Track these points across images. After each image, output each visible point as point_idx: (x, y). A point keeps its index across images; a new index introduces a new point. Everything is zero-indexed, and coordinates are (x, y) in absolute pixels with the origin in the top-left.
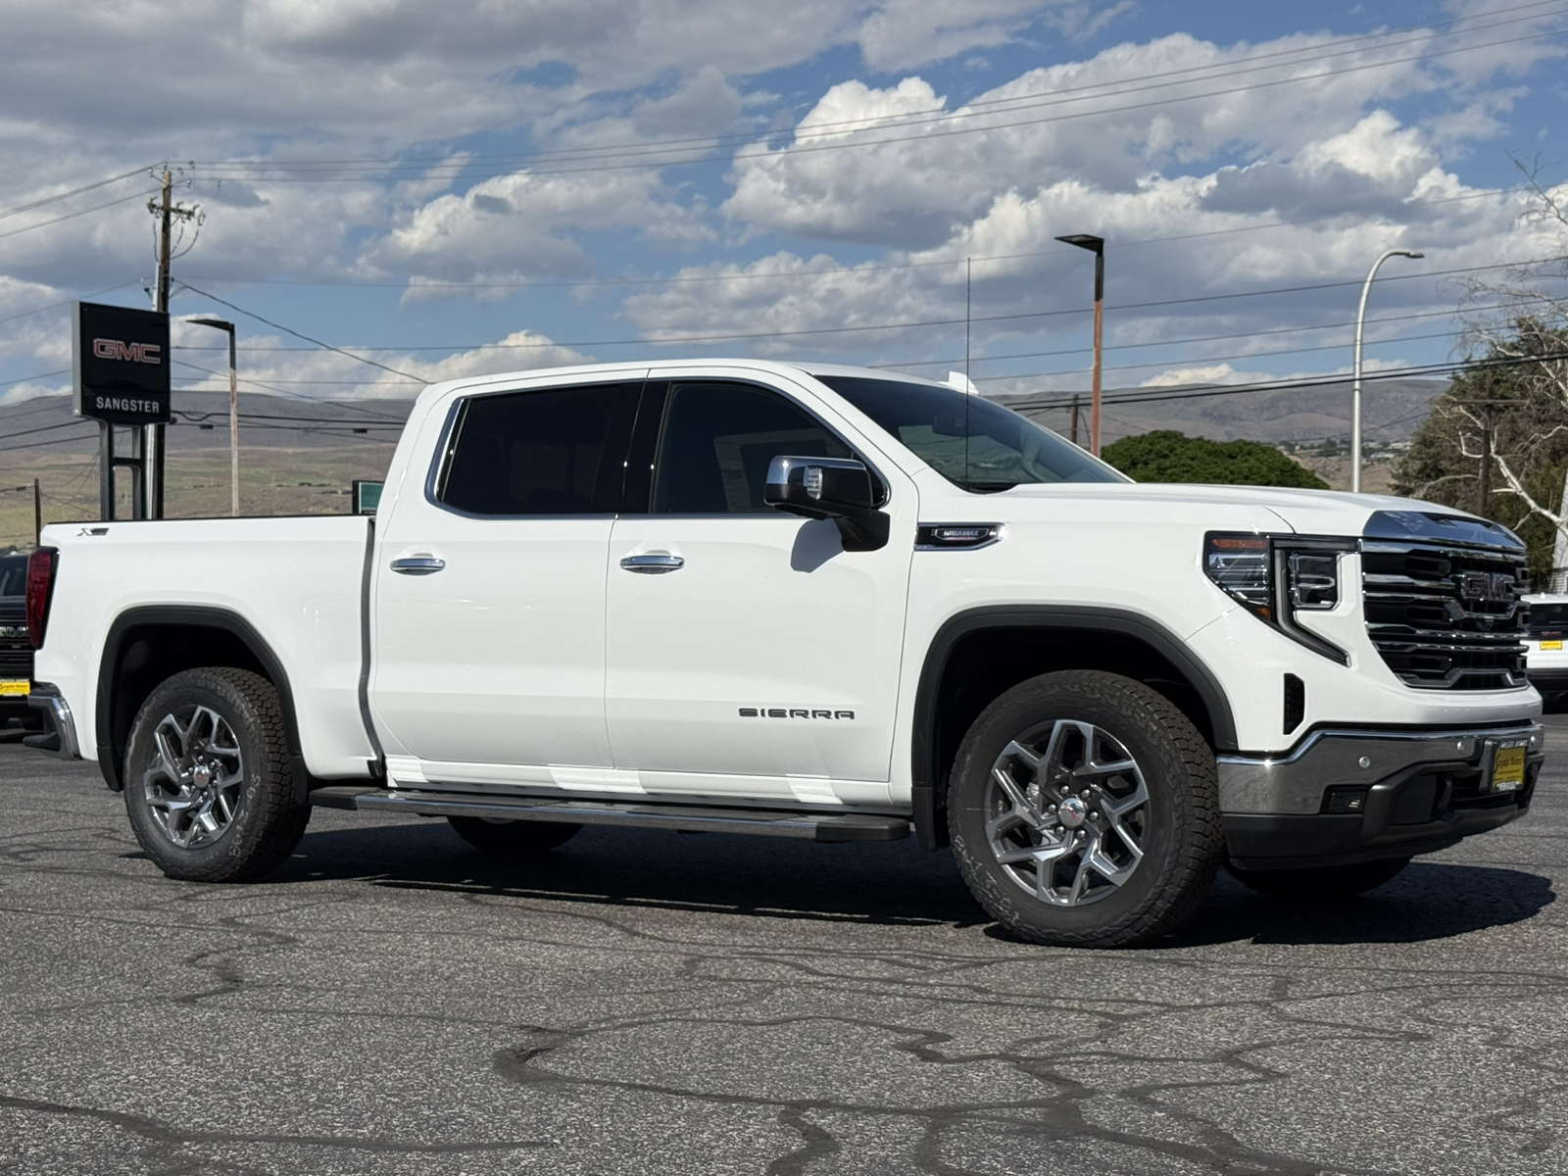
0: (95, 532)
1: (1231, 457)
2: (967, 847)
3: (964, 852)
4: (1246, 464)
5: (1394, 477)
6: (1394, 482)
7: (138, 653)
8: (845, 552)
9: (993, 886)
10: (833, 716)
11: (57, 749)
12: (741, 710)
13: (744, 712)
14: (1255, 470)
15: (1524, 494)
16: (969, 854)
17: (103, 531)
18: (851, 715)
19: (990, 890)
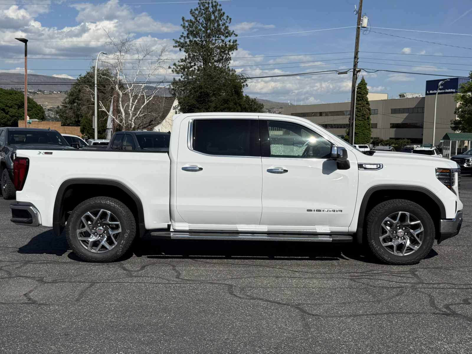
0: (46, 153)
1: (10, 94)
2: (375, 243)
3: (374, 244)
4: (15, 96)
5: (62, 103)
6: (62, 104)
7: (70, 192)
8: (338, 170)
9: (382, 252)
10: (336, 211)
11: (31, 223)
12: (307, 210)
13: (308, 210)
14: (18, 98)
15: (106, 111)
16: (376, 244)
17: (51, 153)
18: (341, 211)
19: (382, 253)
